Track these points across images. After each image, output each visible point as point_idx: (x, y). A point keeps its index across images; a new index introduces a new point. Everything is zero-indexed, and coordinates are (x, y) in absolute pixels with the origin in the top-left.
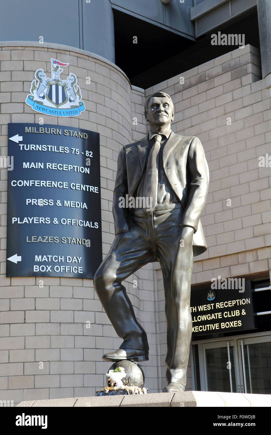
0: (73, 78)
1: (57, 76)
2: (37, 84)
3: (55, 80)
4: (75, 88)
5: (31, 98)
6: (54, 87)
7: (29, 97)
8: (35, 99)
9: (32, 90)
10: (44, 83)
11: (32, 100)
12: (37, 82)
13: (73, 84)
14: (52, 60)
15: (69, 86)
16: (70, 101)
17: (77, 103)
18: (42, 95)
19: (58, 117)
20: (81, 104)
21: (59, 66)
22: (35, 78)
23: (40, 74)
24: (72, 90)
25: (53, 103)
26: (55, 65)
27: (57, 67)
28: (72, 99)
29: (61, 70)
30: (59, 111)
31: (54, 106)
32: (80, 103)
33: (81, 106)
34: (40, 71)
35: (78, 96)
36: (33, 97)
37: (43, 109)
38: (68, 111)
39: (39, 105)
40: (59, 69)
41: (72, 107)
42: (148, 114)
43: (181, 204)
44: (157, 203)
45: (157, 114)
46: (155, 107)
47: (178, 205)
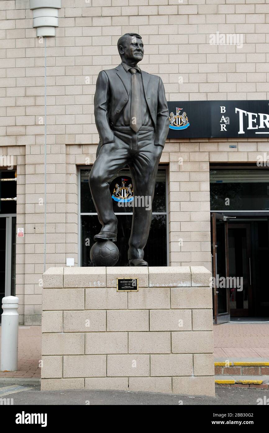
42: (126, 49)
43: (154, 127)
44: (141, 125)
45: (136, 52)
46: (135, 46)
47: (152, 128)
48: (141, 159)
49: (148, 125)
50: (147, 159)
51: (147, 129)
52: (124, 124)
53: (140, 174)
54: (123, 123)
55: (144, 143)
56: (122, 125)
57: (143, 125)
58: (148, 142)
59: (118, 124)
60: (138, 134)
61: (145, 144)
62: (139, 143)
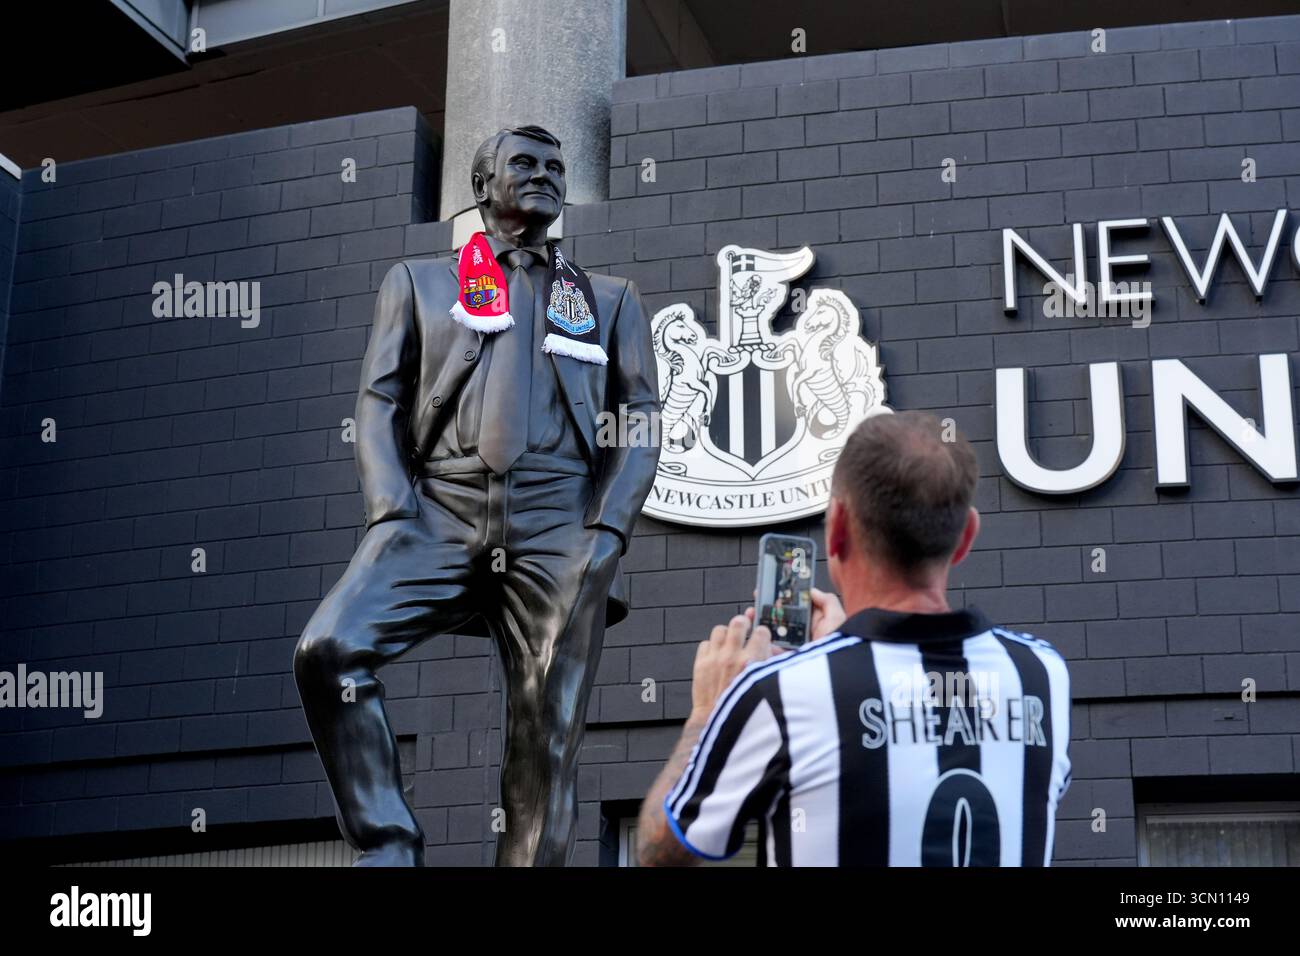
42: (494, 181)
43: (589, 464)
44: (525, 448)
45: (530, 188)
46: (525, 167)
47: (581, 468)
48: (523, 584)
49: (556, 453)
50: (545, 581)
51: (554, 467)
52: (461, 448)
53: (523, 643)
54: (455, 446)
55: (539, 519)
56: (453, 454)
57: (532, 449)
58: (554, 518)
59: (440, 451)
60: (513, 483)
61: (542, 525)
62: (518, 522)
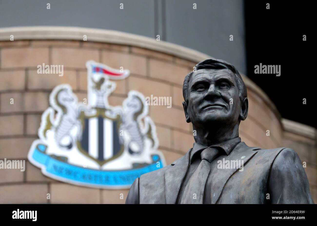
0: (137, 102)
1: (101, 99)
2: (55, 117)
3: (97, 108)
4: (141, 124)
5: (42, 148)
6: (93, 124)
7: (38, 148)
8: (50, 151)
9: (45, 132)
10: (72, 114)
11: (44, 152)
12: (56, 112)
13: (136, 115)
14: (90, 64)
15: (129, 120)
16: (131, 152)
17: (145, 158)
18: (66, 141)
19: (101, 190)
20: (156, 159)
21: (106, 77)
22: (49, 105)
23: (62, 96)
24: (134, 129)
25: (91, 158)
26: (97, 77)
27: (102, 81)
28: (135, 147)
29: (110, 87)
30: (104, 175)
31: (94, 165)
32: (152, 156)
33: (154, 162)
34: (61, 90)
35: (148, 142)
36: (46, 147)
37: (69, 173)
38: (124, 174)
39: (59, 164)
40: (107, 83)
41: (136, 166)
